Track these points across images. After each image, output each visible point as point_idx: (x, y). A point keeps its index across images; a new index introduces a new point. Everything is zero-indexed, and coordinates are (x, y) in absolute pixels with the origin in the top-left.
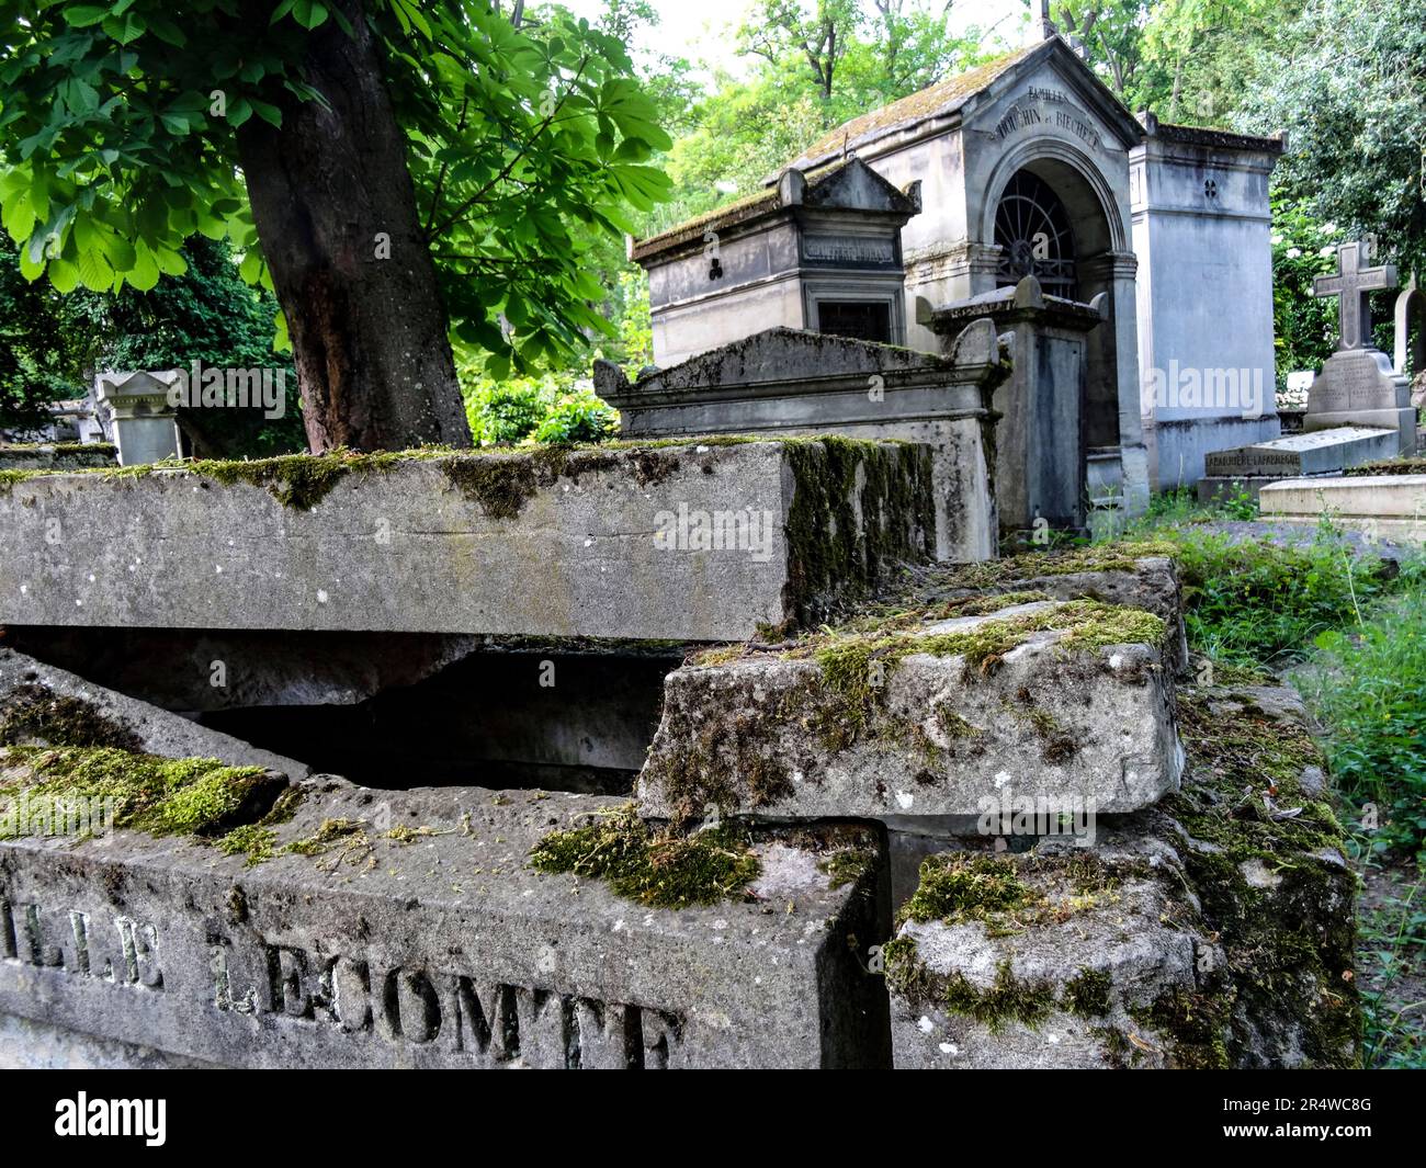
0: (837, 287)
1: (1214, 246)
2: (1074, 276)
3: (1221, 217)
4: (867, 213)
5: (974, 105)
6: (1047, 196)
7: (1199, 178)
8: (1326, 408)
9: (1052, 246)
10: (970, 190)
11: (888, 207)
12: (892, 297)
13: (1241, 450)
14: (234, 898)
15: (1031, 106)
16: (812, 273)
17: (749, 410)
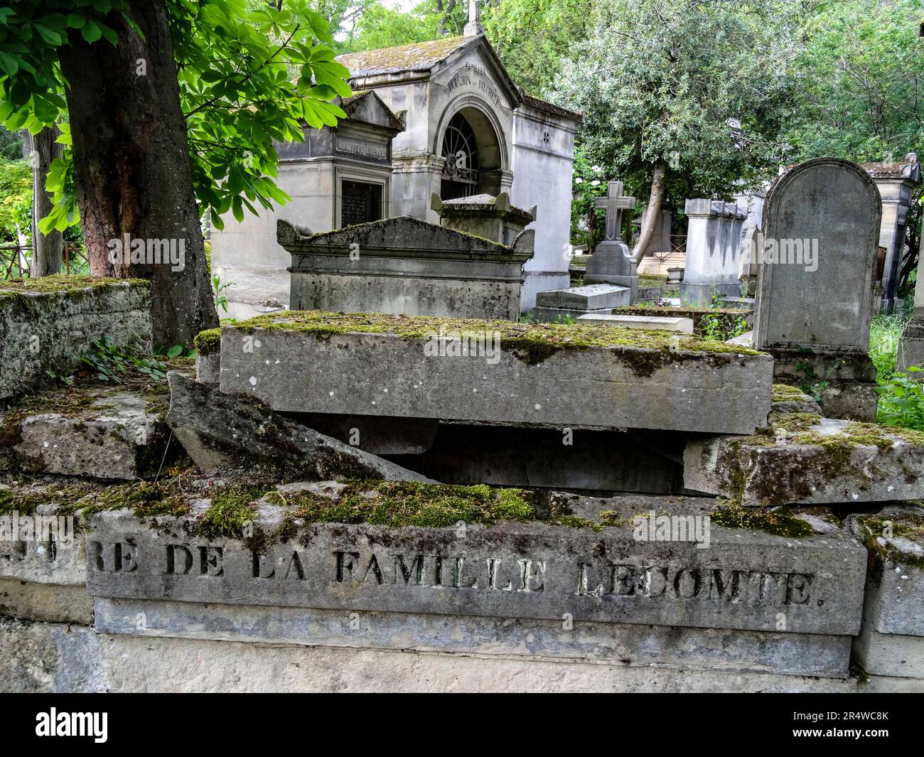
0: (354, 172)
1: (546, 171)
2: (478, 180)
3: (550, 154)
4: (375, 127)
5: (437, 67)
6: (467, 130)
7: (542, 130)
8: (596, 272)
9: (468, 160)
10: (431, 120)
11: (388, 125)
12: (384, 181)
13: (557, 293)
14: (599, 546)
15: (466, 74)
16: (341, 160)
17: (382, 263)
